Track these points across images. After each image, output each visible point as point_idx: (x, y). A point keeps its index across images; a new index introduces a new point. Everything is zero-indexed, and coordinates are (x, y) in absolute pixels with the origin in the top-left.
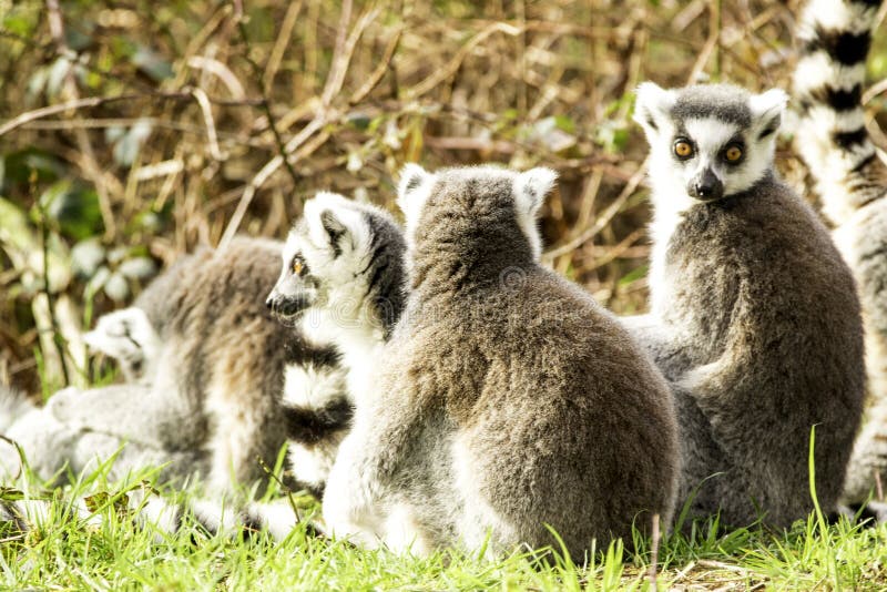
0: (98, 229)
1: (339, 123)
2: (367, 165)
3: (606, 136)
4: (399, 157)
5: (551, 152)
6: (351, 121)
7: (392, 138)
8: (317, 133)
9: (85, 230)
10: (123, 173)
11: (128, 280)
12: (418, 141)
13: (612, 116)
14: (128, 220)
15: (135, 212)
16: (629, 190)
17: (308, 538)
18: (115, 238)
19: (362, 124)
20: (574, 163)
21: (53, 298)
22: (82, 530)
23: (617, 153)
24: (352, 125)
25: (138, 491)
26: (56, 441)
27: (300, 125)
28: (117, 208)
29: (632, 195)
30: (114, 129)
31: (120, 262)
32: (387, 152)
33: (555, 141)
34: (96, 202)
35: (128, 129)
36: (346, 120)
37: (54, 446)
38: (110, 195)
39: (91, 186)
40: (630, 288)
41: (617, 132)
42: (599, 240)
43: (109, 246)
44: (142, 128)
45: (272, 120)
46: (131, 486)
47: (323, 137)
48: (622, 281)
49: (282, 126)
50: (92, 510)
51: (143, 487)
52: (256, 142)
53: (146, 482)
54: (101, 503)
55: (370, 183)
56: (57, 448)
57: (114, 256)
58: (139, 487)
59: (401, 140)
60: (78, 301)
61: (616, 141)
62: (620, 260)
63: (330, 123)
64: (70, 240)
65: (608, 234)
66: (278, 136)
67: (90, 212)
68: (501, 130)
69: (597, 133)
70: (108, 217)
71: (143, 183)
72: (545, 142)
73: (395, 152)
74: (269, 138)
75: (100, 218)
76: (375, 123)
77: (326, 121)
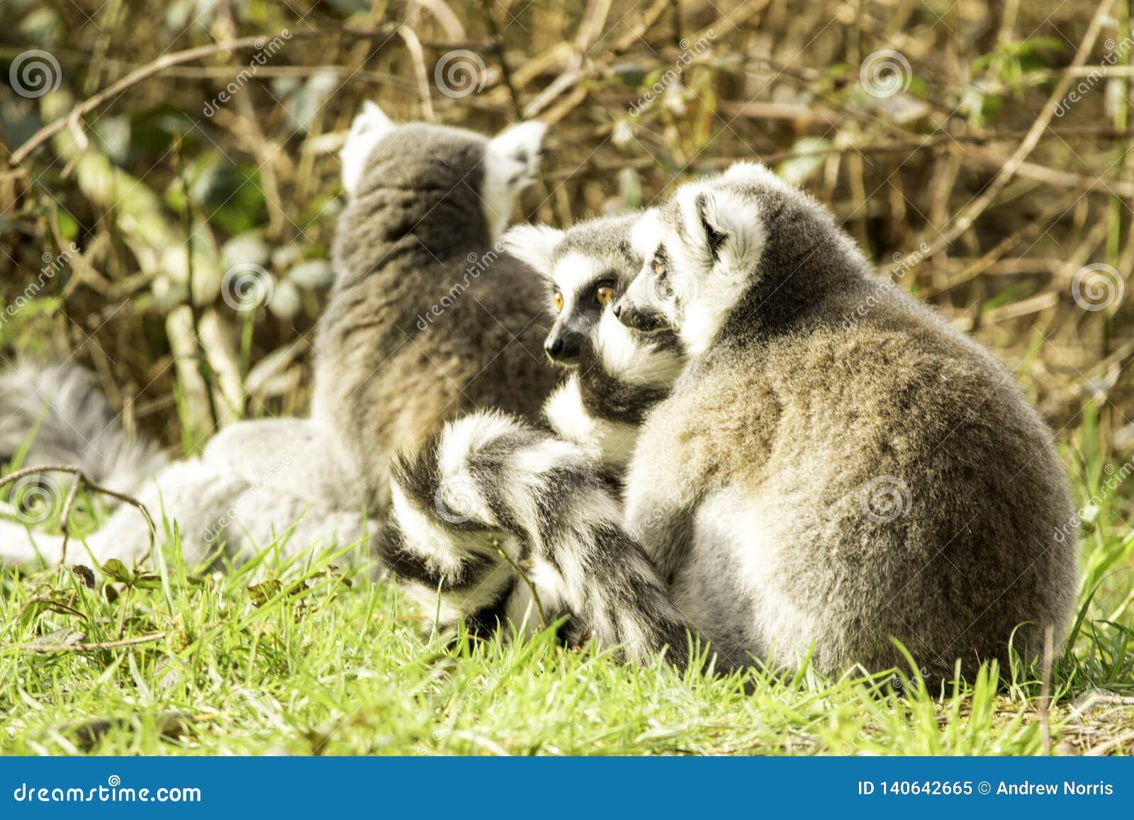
0: (261, 219)
1: (600, 77)
2: (639, 137)
3: (972, 102)
4: (685, 125)
5: (895, 124)
6: (618, 75)
7: (675, 100)
8: (568, 91)
9: (243, 220)
10: (295, 144)
11: (300, 290)
12: (709, 104)
13: (978, 76)
14: (301, 207)
15: (311, 197)
16: (1004, 177)
17: (559, 649)
18: (283, 232)
19: (634, 80)
20: (926, 140)
21: (198, 313)
22: (245, 631)
23: (984, 127)
24: (618, 81)
25: (322, 579)
26: (206, 498)
27: (543, 80)
28: (287, 189)
29: (1006, 185)
30: (284, 80)
31: (290, 266)
32: (667, 118)
33: (899, 110)
34: (257, 181)
35: (304, 80)
36: (610, 72)
37: (203, 503)
38: (277, 173)
39: (249, 159)
40: (998, 316)
41: (987, 97)
42: (957, 249)
43: (274, 243)
44: (324, 81)
45: (507, 72)
46: (312, 572)
47: (577, 97)
48: (990, 304)
49: (520, 79)
50: (259, 605)
51: (329, 574)
52: (482, 102)
53: (333, 568)
54: (270, 595)
55: (641, 162)
56: (206, 509)
57: (282, 257)
58: (323, 574)
59: (688, 102)
60: (231, 319)
61: (986, 111)
62: (985, 277)
63: (587, 77)
64: (222, 235)
65: (971, 240)
66: (514, 94)
67: (250, 197)
68: (827, 92)
69: (959, 99)
70: (274, 203)
71: (321, 158)
72: (885, 110)
73: (677, 120)
74: (500, 97)
75: (263, 205)
76: (651, 79)
77: (582, 74)
